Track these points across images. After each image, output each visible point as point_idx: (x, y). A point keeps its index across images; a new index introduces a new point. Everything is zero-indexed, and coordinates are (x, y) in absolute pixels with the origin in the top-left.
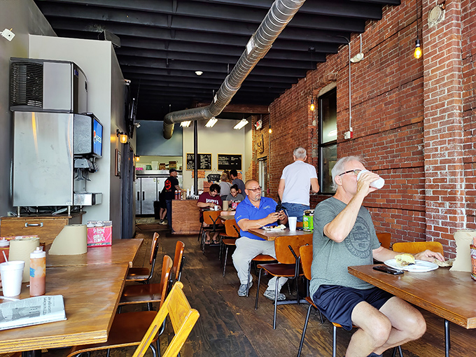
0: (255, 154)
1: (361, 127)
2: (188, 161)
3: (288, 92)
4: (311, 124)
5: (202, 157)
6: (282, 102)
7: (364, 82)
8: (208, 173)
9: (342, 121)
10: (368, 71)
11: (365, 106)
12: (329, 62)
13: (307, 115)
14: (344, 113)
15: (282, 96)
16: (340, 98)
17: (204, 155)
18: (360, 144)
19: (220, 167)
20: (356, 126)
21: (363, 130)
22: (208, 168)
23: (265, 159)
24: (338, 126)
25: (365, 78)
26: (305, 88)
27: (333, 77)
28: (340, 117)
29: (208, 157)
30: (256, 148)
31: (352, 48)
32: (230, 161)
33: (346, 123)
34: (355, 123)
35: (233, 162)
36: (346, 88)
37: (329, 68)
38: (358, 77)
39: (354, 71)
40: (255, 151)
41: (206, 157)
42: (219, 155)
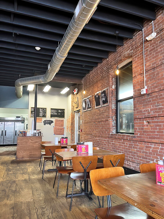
0: (73, 109)
1: (155, 85)
2: (32, 112)
3: (95, 69)
4: (112, 87)
5: (41, 110)
6: (91, 76)
7: (157, 53)
8: (44, 119)
9: (138, 82)
10: (160, 45)
11: (158, 69)
12: (125, 45)
13: (109, 82)
14: (139, 77)
15: (91, 72)
16: (135, 67)
17: (42, 108)
18: (154, 97)
19: (52, 116)
20: (150, 85)
21: (156, 87)
22: (44, 116)
23: (78, 111)
24: (134, 86)
25: (157, 50)
26: (108, 65)
27: (129, 54)
28: (135, 80)
29: (44, 110)
30: (74, 104)
31: (145, 32)
32: (58, 113)
33: (141, 84)
34: (149, 82)
35: (59, 113)
36: (141, 59)
37: (126, 49)
38: (151, 51)
39: (147, 47)
40: (73, 107)
41: (43, 110)
42: (51, 109)
